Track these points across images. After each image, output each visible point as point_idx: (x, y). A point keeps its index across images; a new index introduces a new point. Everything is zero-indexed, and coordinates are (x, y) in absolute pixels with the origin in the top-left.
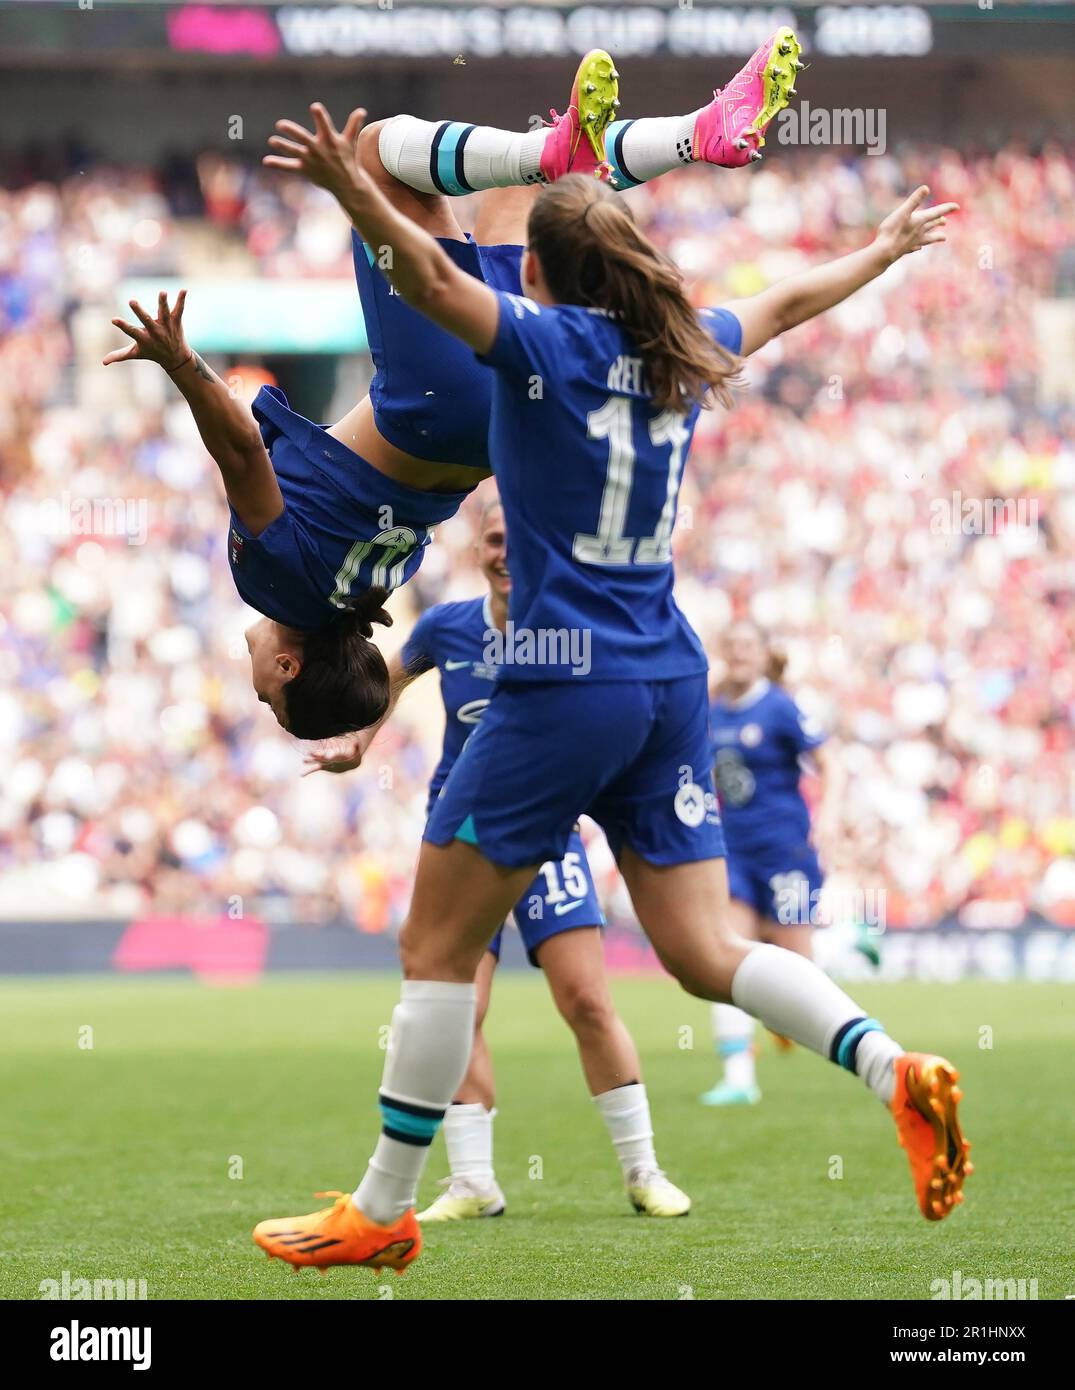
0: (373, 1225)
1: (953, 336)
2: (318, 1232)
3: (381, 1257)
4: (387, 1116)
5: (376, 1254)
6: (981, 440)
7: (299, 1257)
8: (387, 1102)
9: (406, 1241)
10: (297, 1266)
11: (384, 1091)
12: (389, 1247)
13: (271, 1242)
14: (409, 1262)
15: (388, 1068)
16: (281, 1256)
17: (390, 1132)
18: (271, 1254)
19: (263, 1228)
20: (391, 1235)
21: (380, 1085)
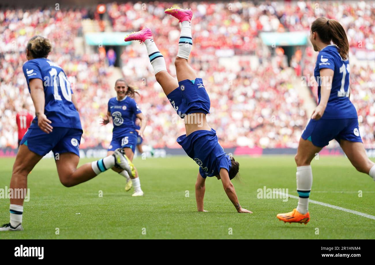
0: (301, 215)
1: (60, 43)
2: (290, 216)
3: (302, 221)
4: (299, 194)
5: (301, 220)
6: (65, 62)
7: (286, 220)
8: (298, 191)
9: (307, 218)
10: (285, 222)
11: (298, 189)
12: (304, 219)
13: (280, 217)
14: (308, 222)
15: (297, 185)
16: (282, 220)
17: (300, 197)
18: (280, 220)
19: (279, 215)
20: (304, 217)
21: (296, 188)
